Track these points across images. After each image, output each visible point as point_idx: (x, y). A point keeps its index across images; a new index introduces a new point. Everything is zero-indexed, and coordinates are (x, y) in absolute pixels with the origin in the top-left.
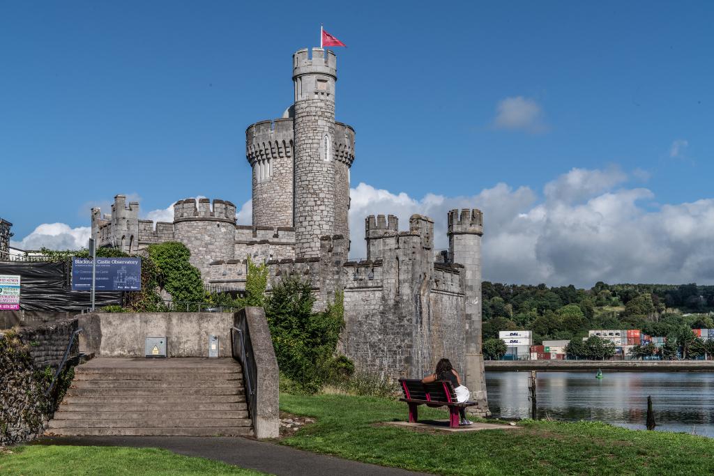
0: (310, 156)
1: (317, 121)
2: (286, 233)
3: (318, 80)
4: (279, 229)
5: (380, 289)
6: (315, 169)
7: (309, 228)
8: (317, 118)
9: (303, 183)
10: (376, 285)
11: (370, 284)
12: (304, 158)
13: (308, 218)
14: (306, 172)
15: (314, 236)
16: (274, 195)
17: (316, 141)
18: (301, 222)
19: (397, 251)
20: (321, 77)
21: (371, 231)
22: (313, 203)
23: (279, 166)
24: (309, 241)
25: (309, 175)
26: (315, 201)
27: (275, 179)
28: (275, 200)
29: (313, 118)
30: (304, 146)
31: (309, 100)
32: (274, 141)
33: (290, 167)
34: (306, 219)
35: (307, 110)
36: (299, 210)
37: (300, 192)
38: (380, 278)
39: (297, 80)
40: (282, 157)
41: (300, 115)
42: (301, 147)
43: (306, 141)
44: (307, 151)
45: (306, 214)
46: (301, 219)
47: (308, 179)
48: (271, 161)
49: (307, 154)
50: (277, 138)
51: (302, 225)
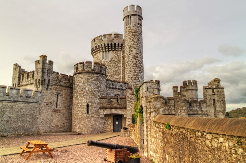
5: (206, 115)
6: (139, 56)
10: (203, 113)
11: (200, 112)
12: (134, 51)
13: (136, 78)
14: (135, 57)
16: (112, 67)
19: (214, 95)
22: (139, 72)
23: (115, 54)
26: (139, 71)
27: (113, 60)
28: (113, 70)
30: (134, 46)
31: (136, 26)
32: (114, 43)
33: (120, 55)
34: (135, 78)
35: (135, 30)
36: (131, 74)
37: (131, 66)
38: (205, 109)
39: (128, 17)
40: (117, 51)
41: (131, 32)
42: (132, 46)
43: (135, 44)
44: (135, 48)
45: (136, 76)
46: (132, 79)
47: (136, 60)
48: (111, 52)
49: (135, 49)
50: (116, 42)
51: (133, 81)
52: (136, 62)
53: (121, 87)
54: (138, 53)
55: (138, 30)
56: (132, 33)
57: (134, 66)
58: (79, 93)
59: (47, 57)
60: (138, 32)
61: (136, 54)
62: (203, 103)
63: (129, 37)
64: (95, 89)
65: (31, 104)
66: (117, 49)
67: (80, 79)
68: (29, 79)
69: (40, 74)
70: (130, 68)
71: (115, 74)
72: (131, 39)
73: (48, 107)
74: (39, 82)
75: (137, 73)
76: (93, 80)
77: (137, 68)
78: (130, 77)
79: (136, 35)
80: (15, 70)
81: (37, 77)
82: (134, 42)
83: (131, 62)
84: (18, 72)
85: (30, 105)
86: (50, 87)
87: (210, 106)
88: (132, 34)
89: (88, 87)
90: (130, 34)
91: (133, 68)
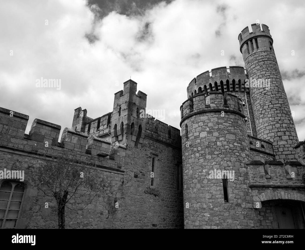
18: (280, 137)
31: (267, 51)
32: (232, 79)
33: (243, 99)
34: (285, 133)
35: (267, 56)
36: (274, 127)
37: (272, 112)
39: (251, 41)
40: (237, 91)
41: (261, 60)
43: (271, 77)
44: (273, 83)
45: (285, 130)
46: (279, 134)
47: (279, 102)
49: (274, 85)
50: (234, 77)
51: (282, 139)
52: (280, 105)
53: (264, 150)
54: (281, 91)
56: (264, 61)
57: (279, 112)
58: (203, 152)
59: (136, 84)
60: (273, 60)
61: (277, 92)
63: (258, 67)
64: (236, 144)
65: (107, 173)
66: (237, 90)
67: (201, 124)
68: (101, 128)
69: (124, 114)
70: (270, 116)
72: (263, 70)
73: (138, 181)
74: (122, 129)
76: (230, 126)
77: (284, 115)
78: (273, 131)
79: (270, 64)
80: (77, 117)
81: (119, 119)
82: (269, 74)
83: (272, 106)
84: (82, 120)
85: (105, 173)
86: (141, 141)
88: (263, 63)
89: (221, 139)
90: (260, 63)
91: (276, 116)
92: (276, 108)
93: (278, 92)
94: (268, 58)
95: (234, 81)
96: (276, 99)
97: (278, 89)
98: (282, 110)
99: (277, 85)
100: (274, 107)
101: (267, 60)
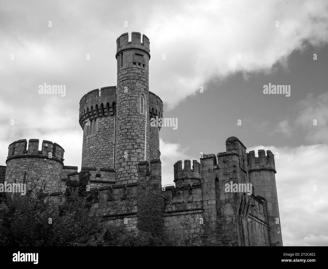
0: (129, 109)
1: (135, 83)
2: (108, 173)
3: (136, 54)
4: (102, 170)
5: (200, 211)
6: (133, 119)
7: (127, 168)
8: (135, 81)
9: (123, 131)
10: (195, 207)
11: (189, 207)
12: (124, 111)
14: (125, 122)
15: (132, 174)
16: (99, 146)
17: (134, 98)
18: (120, 163)
20: (139, 52)
21: (179, 174)
22: (131, 147)
23: (104, 123)
24: (127, 178)
25: (128, 124)
26: (133, 145)
27: (100, 133)
28: (100, 150)
29: (132, 81)
30: (124, 102)
31: (129, 68)
32: (101, 103)
33: (112, 123)
34: (124, 160)
35: (127, 75)
38: (199, 200)
39: (119, 56)
41: (121, 80)
42: (122, 103)
43: (126, 99)
44: (126, 106)
47: (127, 127)
48: (98, 120)
49: (126, 108)
50: (103, 101)
51: (121, 166)
52: (126, 130)
53: (98, 179)
54: (132, 114)
55: (134, 73)
56: (123, 81)
57: (124, 138)
60: (132, 78)
62: (195, 188)
66: (106, 114)
71: (102, 157)
75: (129, 149)
76: (24, 169)
77: (128, 141)
82: (124, 96)
83: (120, 132)
87: (209, 193)
88: (122, 83)
91: (122, 142)
92: (122, 134)
93: (128, 116)
94: (127, 77)
95: (102, 105)
96: (125, 123)
97: (129, 113)
98: (127, 136)
99: (129, 108)
100: (121, 133)
101: (126, 80)
